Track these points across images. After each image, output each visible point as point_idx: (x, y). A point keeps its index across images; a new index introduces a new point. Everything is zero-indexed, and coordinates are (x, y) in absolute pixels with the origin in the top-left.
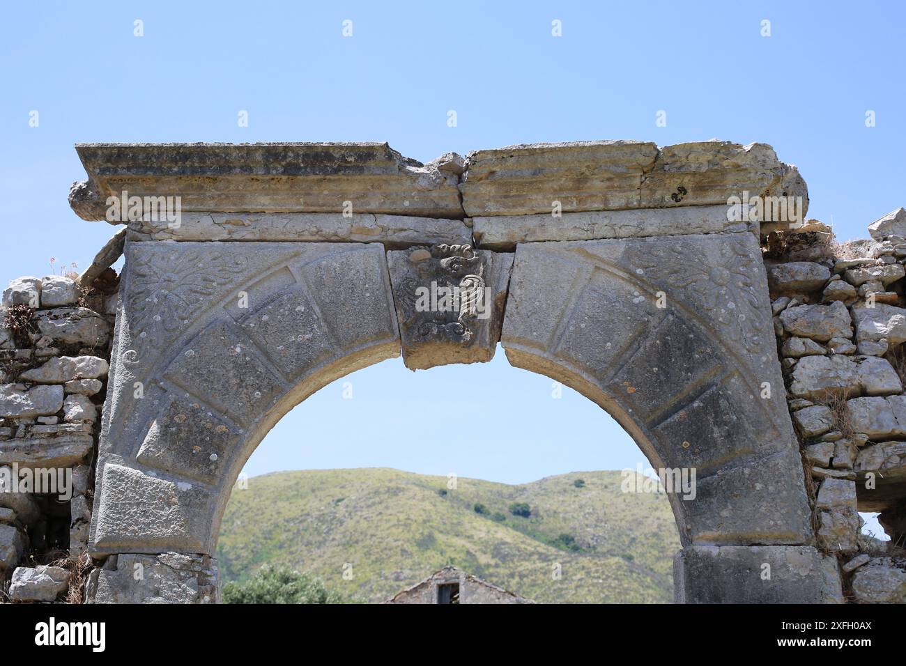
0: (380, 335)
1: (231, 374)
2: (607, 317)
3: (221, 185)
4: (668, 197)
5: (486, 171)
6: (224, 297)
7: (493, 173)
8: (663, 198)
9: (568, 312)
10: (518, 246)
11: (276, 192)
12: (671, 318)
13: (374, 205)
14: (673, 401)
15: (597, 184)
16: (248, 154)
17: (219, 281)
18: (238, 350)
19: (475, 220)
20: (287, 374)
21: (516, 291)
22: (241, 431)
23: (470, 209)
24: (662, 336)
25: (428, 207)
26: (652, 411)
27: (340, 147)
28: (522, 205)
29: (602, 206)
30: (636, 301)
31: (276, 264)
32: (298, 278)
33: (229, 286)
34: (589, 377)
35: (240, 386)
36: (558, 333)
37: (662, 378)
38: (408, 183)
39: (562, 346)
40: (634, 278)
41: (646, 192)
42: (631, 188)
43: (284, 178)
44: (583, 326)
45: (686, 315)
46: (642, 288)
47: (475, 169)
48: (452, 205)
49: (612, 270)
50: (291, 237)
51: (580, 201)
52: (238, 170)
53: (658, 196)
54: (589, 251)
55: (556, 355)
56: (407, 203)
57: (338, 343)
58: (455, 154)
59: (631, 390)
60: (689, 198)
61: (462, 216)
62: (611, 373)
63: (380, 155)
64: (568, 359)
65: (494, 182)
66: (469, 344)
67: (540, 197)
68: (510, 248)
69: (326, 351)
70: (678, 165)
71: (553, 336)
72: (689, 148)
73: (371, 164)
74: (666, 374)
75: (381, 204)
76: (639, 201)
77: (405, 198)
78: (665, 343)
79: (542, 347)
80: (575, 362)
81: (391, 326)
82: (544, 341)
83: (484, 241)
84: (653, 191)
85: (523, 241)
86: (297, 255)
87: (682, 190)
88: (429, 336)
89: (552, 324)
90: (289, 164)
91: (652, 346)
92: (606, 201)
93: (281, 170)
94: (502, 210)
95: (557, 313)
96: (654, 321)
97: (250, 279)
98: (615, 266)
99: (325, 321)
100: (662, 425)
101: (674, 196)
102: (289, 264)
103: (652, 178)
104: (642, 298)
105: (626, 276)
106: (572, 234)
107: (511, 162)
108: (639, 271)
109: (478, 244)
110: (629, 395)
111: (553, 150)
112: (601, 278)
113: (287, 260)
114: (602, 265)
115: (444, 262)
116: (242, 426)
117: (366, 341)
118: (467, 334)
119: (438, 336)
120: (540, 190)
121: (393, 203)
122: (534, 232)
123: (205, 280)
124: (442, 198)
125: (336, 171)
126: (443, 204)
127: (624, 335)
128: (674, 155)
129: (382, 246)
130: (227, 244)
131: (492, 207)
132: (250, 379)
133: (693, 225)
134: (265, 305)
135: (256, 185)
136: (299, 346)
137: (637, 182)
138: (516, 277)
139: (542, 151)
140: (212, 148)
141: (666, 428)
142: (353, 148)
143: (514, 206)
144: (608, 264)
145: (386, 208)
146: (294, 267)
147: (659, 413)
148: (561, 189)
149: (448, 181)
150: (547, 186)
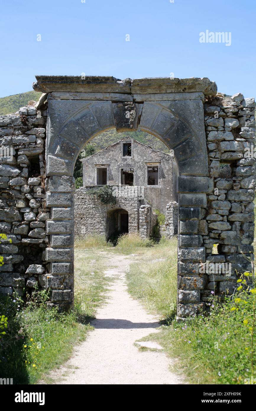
0: (111, 125)
1: (76, 134)
2: (165, 122)
3: (71, 86)
4: (182, 90)
5: (137, 84)
6: (73, 114)
7: (138, 84)
8: (180, 91)
9: (156, 120)
10: (144, 102)
11: (85, 87)
12: (180, 122)
13: (109, 91)
14: (179, 143)
15: (164, 87)
16: (78, 78)
17: (72, 111)
18: (77, 128)
19: (134, 95)
20: (89, 134)
21: (143, 114)
22: (79, 148)
23: (133, 92)
24: (178, 126)
25: (122, 91)
26: (174, 145)
27: (101, 77)
28: (146, 92)
29: (165, 92)
30: (172, 117)
31: (86, 106)
32: (91, 110)
33: (74, 112)
35: (78, 137)
36: (153, 125)
37: (177, 137)
38: (118, 86)
39: (154, 128)
40: (172, 112)
41: (176, 89)
42: (173, 88)
43: (87, 84)
44: (159, 123)
45: (183, 121)
46: (174, 114)
47: (134, 83)
48: (128, 91)
49: (167, 109)
50: (89, 99)
51: (160, 91)
52: (75, 82)
53: (179, 90)
54: (162, 104)
55: (152, 130)
56: (117, 90)
57: (101, 127)
58: (129, 78)
59: (169, 140)
60: (187, 91)
61: (130, 94)
62: (165, 135)
63: (111, 79)
64: (155, 132)
65: (138, 86)
66: (131, 128)
67: (150, 90)
68: (142, 102)
69: (98, 129)
70: (184, 83)
71: (152, 126)
72: (187, 80)
73: (108, 81)
74: (178, 136)
75: (111, 91)
76: (174, 91)
77: (116, 89)
78: (178, 129)
79: (149, 129)
80: (157, 132)
81: (113, 123)
82: (150, 127)
83: (136, 101)
84: (178, 89)
85: (146, 101)
86: (90, 104)
87: (185, 89)
88: (122, 127)
89: (152, 123)
90: (88, 81)
91: (175, 129)
92: (166, 91)
93: (86, 82)
94: (140, 93)
95: (153, 120)
96: (176, 122)
97: (79, 110)
98: (168, 108)
99: (98, 121)
100: (176, 148)
101: (183, 90)
102: (89, 106)
103: (178, 86)
104: (174, 116)
105: (170, 111)
106: (157, 100)
107: (143, 82)
108: (173, 110)
109: (134, 101)
110: (169, 141)
111: (154, 80)
112: (164, 111)
113: (88, 105)
114: (164, 108)
115: (126, 107)
116: (79, 147)
117: (107, 126)
118: (131, 126)
119: (124, 127)
120: (150, 88)
121: (114, 90)
122: (148, 99)
123: (68, 110)
124: (126, 89)
125: (100, 83)
126: (126, 91)
127: (168, 126)
128: (183, 81)
129: (111, 102)
130: (73, 101)
131: (138, 92)
132: (80, 136)
133: (187, 98)
134: (83, 117)
135: (80, 86)
136: (92, 127)
137: (174, 87)
138: (143, 111)
139: (151, 80)
140: (69, 77)
141: (176, 149)
142: (104, 78)
143: (144, 92)
144: (166, 107)
145: (112, 91)
146: (90, 107)
147: (175, 145)
148: (155, 88)
149: (127, 85)
150: (152, 87)
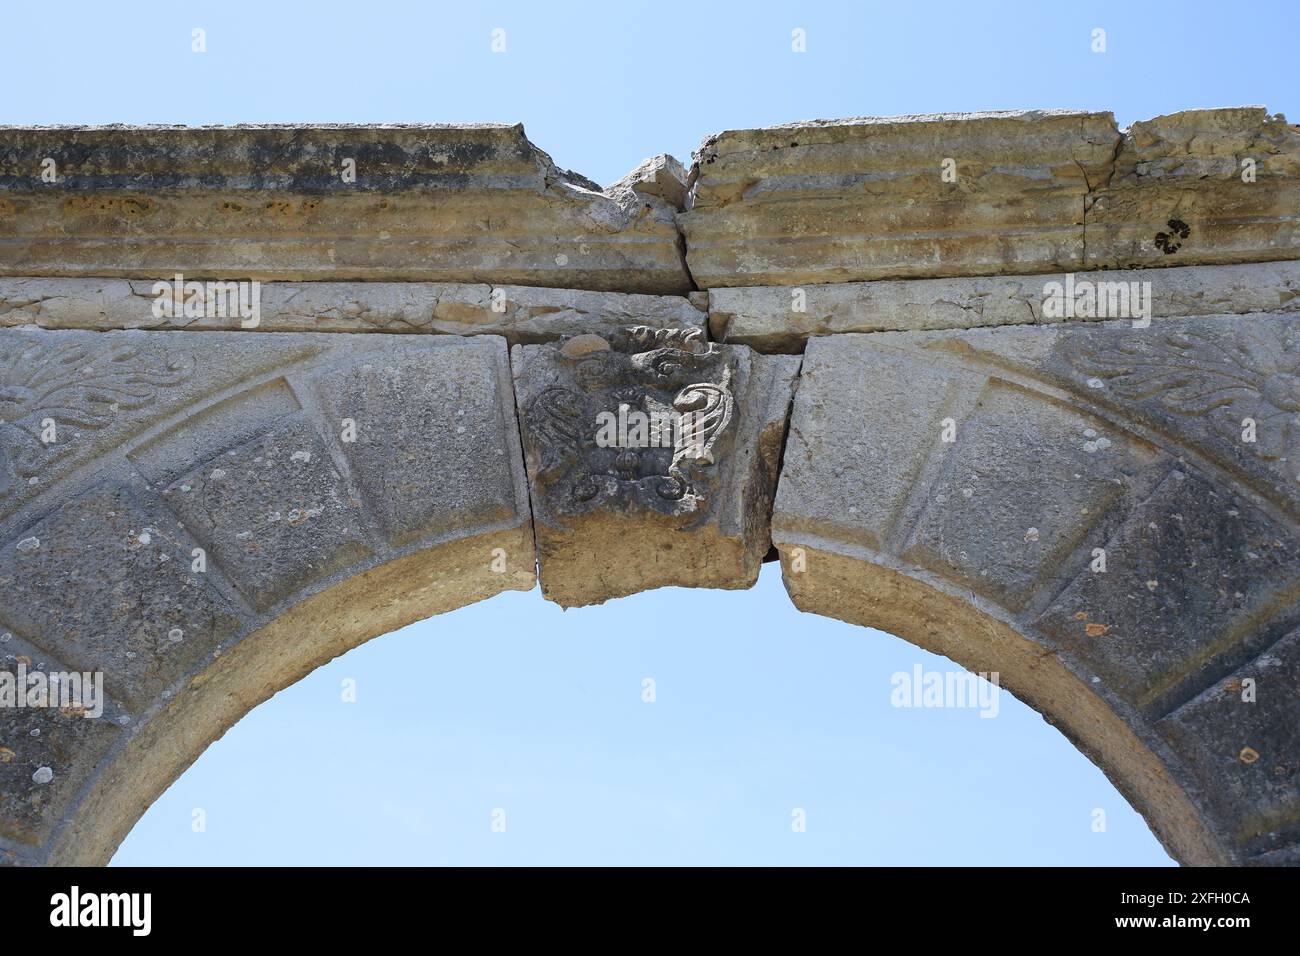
0: (484, 513)
1: (119, 589)
2: (1024, 474)
3: (157, 219)
4: (1147, 244)
5: (737, 178)
6: (130, 434)
7: (753, 183)
8: (1135, 245)
9: (931, 469)
10: (812, 340)
11: (276, 233)
12: (1179, 476)
13: (489, 263)
14: (1202, 657)
15: (986, 212)
16: (218, 147)
17: (125, 400)
18: (145, 539)
19: (711, 291)
20: (254, 590)
21: (808, 425)
22: (124, 719)
23: (704, 268)
24: (1164, 514)
25: (610, 264)
26: (1154, 678)
27: (419, 133)
28: (820, 260)
29: (998, 262)
30: (1090, 447)
31: (259, 372)
32: (306, 401)
33: (146, 412)
34: (987, 606)
35: (135, 614)
36: (909, 511)
37: (1171, 602)
38: (567, 214)
39: (920, 534)
40: (1082, 400)
41: (1096, 230)
42: (1064, 220)
43: (296, 202)
44: (968, 493)
45: (1213, 473)
46: (1101, 419)
47: (714, 175)
48: (662, 261)
49: (1037, 386)
50: (301, 322)
51: (948, 251)
52: (194, 182)
53: (1124, 240)
54: (975, 344)
55: (905, 558)
56: (562, 260)
57: (385, 531)
58: (669, 158)
59: (1094, 630)
60: (1195, 246)
61: (687, 286)
62: (1042, 595)
63: (505, 150)
64: (936, 566)
65: (755, 209)
66: (694, 522)
67: (859, 240)
68: (794, 344)
69: (353, 545)
70: (1168, 163)
71: (897, 516)
72: (1190, 124)
73: (484, 170)
74: (1181, 594)
75: (505, 261)
76: (1083, 252)
77: (558, 248)
78: (1170, 529)
79: (869, 541)
80: (953, 572)
81: (510, 494)
82: (876, 524)
83: (733, 332)
84: (1113, 232)
85: (823, 332)
86: (308, 354)
87: (1177, 225)
88: (598, 501)
89: (894, 490)
90: (306, 170)
91: (1140, 533)
92: (1007, 251)
93: (287, 181)
94: (773, 270)
95: (905, 467)
96: (1137, 487)
97: (197, 399)
98: (1037, 374)
99: (358, 484)
100: (1183, 710)
101: (1161, 240)
102: (290, 374)
103: (1109, 198)
104: (1104, 442)
105: (1062, 395)
106: (933, 315)
107: (792, 157)
108: (1094, 383)
109: (716, 330)
110: (1091, 642)
111: (887, 130)
112: (1005, 404)
113: (285, 364)
114: (1005, 376)
115: (639, 359)
116: (130, 708)
117: (450, 526)
118: (690, 501)
119: (619, 500)
120: (858, 226)
121: (532, 259)
122: (847, 312)
123: (93, 399)
124: (640, 248)
125: (408, 184)
126: (642, 261)
127: (1069, 512)
128: (1158, 142)
129: (502, 342)
130: (156, 334)
131: (752, 265)
132: (161, 601)
133: (1210, 295)
134: (223, 451)
135: (233, 220)
136: (290, 532)
137: (1076, 207)
138: (805, 397)
139: (863, 132)
140: (141, 133)
141: (1191, 717)
142: (445, 136)
143: (801, 263)
144: (1019, 371)
145: (519, 266)
146: (300, 379)
147: (1169, 685)
148: (906, 225)
149: (655, 213)
150: (876, 215)
